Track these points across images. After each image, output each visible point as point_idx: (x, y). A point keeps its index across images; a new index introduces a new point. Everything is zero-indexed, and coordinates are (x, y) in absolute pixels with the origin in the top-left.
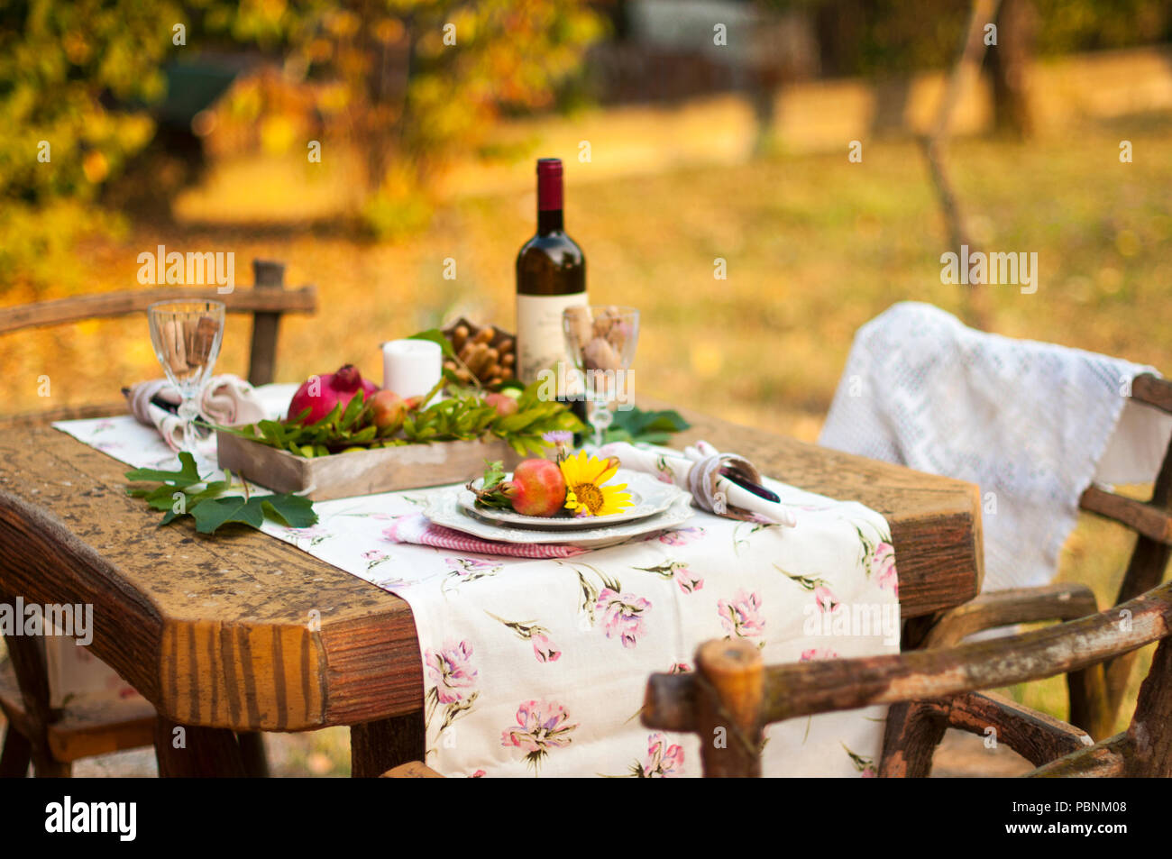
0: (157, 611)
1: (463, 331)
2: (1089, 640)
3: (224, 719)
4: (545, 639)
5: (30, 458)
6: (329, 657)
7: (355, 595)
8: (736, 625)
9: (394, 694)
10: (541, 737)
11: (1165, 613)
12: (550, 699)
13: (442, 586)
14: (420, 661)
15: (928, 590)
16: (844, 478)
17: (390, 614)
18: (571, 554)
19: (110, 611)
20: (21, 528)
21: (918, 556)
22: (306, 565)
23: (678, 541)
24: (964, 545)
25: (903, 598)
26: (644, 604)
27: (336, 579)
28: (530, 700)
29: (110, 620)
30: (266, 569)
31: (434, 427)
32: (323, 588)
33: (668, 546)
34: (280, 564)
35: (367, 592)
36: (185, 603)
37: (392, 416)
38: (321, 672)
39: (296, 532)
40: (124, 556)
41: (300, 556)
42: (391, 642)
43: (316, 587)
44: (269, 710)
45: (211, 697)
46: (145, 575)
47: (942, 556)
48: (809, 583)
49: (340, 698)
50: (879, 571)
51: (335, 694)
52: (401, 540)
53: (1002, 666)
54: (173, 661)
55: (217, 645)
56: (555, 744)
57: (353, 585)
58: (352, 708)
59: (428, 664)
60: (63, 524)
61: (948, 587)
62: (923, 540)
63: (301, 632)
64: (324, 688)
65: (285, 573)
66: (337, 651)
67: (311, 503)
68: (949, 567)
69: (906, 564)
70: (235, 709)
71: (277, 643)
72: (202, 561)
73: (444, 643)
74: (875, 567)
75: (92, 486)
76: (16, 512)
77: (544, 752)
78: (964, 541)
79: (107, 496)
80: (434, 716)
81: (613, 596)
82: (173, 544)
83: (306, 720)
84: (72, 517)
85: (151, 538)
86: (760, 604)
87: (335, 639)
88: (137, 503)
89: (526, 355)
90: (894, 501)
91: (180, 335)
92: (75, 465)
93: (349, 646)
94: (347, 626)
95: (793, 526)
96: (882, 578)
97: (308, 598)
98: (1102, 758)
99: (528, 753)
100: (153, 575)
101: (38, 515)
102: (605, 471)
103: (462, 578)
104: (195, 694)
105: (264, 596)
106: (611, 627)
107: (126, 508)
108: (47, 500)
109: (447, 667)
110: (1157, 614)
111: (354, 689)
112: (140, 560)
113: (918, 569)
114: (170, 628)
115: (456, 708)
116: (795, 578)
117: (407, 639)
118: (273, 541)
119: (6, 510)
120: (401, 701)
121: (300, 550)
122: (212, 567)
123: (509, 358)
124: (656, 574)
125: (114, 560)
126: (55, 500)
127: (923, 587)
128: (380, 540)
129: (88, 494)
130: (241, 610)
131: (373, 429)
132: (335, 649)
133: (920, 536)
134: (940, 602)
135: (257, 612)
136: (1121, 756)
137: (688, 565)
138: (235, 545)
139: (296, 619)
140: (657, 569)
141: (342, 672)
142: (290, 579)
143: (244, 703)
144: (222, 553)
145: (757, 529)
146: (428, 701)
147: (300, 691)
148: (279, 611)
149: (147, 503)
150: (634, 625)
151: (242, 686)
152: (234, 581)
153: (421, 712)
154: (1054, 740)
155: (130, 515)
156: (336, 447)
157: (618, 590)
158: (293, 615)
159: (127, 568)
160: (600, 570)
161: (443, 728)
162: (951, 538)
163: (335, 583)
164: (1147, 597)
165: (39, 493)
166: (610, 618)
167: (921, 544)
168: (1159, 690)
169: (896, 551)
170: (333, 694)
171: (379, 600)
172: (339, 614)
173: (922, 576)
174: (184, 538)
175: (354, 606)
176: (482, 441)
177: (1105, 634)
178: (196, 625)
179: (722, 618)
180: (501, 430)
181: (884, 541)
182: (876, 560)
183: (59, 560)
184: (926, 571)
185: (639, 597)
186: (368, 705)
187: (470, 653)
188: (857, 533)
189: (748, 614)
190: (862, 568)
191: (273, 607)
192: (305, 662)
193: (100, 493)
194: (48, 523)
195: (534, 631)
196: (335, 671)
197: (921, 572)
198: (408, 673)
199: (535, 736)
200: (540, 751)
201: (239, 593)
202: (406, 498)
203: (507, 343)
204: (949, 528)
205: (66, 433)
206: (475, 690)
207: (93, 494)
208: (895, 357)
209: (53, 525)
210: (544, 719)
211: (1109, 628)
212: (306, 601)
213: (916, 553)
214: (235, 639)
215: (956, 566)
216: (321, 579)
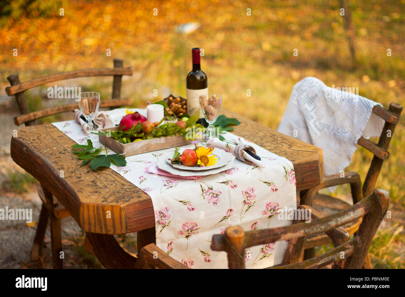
0: (79, 199)
1: (171, 98)
2: (341, 219)
3: (98, 231)
4: (190, 205)
5: (44, 138)
6: (127, 214)
7: (135, 193)
8: (247, 197)
9: (147, 223)
10: (189, 232)
11: (366, 208)
12: (192, 221)
13: (160, 191)
14: (154, 213)
15: (305, 183)
16: (282, 146)
17: (145, 200)
18: (199, 179)
19: (66, 195)
20: (41, 164)
21: (302, 174)
22: (122, 182)
23: (230, 173)
24: (316, 170)
25: (297, 186)
26: (220, 193)
27: (130, 187)
28: (186, 222)
29: (66, 198)
30: (110, 183)
31: (162, 132)
32: (126, 191)
33: (227, 174)
34: (115, 181)
35: (139, 193)
36: (87, 196)
37: (149, 129)
38: (125, 219)
39: (120, 168)
40: (70, 178)
41: (121, 178)
42: (145, 209)
43: (124, 190)
44: (111, 229)
45: (94, 225)
46: (76, 186)
47: (309, 173)
48: (269, 184)
49: (131, 226)
50: (290, 179)
51: (129, 225)
52: (150, 172)
53: (315, 229)
54: (83, 215)
55: (96, 210)
56: (193, 233)
57: (135, 190)
58: (134, 228)
59: (156, 214)
60: (53, 165)
61: (311, 182)
62: (303, 169)
63: (119, 207)
64: (126, 223)
65: (116, 185)
66: (130, 212)
67: (125, 158)
68: (312, 176)
69: (298, 176)
70: (101, 228)
71: (112, 210)
72: (92, 180)
73: (161, 208)
74: (289, 178)
75: (62, 149)
76: (40, 159)
77: (190, 236)
78: (316, 169)
79: (66, 153)
80: (158, 228)
81: (211, 191)
82: (84, 173)
83: (121, 232)
84: (56, 162)
85: (78, 171)
86: (254, 191)
87: (129, 209)
88: (75, 156)
89: (190, 106)
90: (296, 156)
91: (87, 103)
92: (58, 141)
93: (133, 211)
94: (132, 205)
95: (264, 168)
96: (291, 181)
97: (122, 195)
98: (347, 247)
99: (186, 236)
100: (78, 185)
101: (46, 161)
102: (209, 152)
103: (167, 187)
104: (90, 224)
105: (109, 194)
106: (210, 200)
107: (72, 158)
108: (49, 155)
109: (162, 215)
110: (363, 208)
111: (135, 223)
112: (75, 180)
113: (302, 177)
114: (82, 205)
115: (164, 225)
116: (265, 182)
117: (150, 207)
118: (113, 172)
119: (37, 158)
120: (149, 225)
121: (121, 176)
122: (95, 182)
123: (185, 107)
124: (223, 184)
125: (67, 179)
126: (51, 155)
127: (304, 183)
128: (144, 172)
129: (61, 153)
130: (103, 199)
131: (143, 134)
132: (129, 212)
133: (303, 168)
134: (309, 187)
135: (107, 200)
136: (353, 246)
137: (233, 181)
138: (102, 173)
139: (118, 203)
140: (224, 183)
141: (131, 218)
142: (117, 187)
143: (104, 227)
144: (98, 177)
145: (254, 168)
146: (156, 224)
147: (119, 224)
148: (113, 200)
149: (77, 157)
150: (217, 199)
151: (103, 222)
152: (101, 188)
153: (155, 227)
154: (338, 235)
155: (72, 161)
156: (133, 139)
157: (212, 189)
158: (117, 202)
159: (71, 182)
160: (206, 184)
161: (161, 231)
162: (312, 168)
163: (130, 189)
164: (360, 203)
165: (46, 152)
166: (210, 198)
167: (303, 170)
168: (364, 228)
169: (295, 173)
170: (128, 225)
171: (142, 196)
172: (130, 201)
173: (303, 179)
174: (87, 170)
175: (134, 198)
176: (175, 136)
177: (346, 217)
178: (89, 205)
179: (243, 195)
180: (181, 133)
181: (292, 170)
182: (289, 176)
183: (52, 177)
184: (304, 178)
185: (219, 191)
186: (139, 227)
187: (169, 210)
188: (284, 168)
189: (251, 194)
190: (285, 178)
191: (112, 198)
192: (121, 215)
193: (64, 152)
194: (49, 164)
195: (187, 203)
196: (129, 218)
197: (303, 178)
198: (150, 217)
199: (187, 232)
200: (189, 236)
201: (102, 193)
202: (153, 154)
203: (184, 102)
204: (311, 165)
205: (55, 127)
206: (170, 220)
207: (62, 153)
208: (305, 94)
209: (50, 165)
210: (190, 227)
211: (348, 214)
212: (121, 196)
213: (301, 173)
214: (101, 209)
215: (313, 176)
216: (126, 187)
